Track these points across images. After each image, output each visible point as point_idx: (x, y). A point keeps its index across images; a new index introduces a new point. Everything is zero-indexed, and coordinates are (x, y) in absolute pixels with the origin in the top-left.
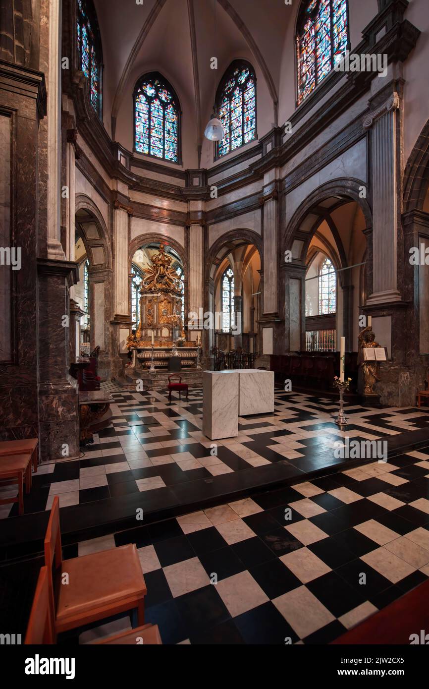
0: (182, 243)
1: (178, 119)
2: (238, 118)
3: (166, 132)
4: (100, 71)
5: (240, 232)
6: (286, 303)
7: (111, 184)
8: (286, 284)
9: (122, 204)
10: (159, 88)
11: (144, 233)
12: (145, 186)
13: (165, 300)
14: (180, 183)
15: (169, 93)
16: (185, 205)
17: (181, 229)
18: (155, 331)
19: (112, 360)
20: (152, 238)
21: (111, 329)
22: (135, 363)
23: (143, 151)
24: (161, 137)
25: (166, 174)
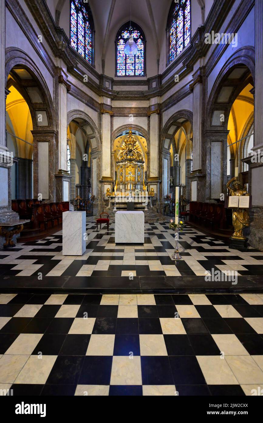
0: (146, 128)
1: (144, 47)
2: (181, 31)
3: (136, 58)
4: (93, 36)
5: (180, 113)
6: (207, 162)
7: (100, 100)
8: (208, 146)
9: (106, 110)
10: (132, 31)
11: (121, 125)
12: (121, 96)
13: (130, 165)
14: (144, 88)
15: (138, 32)
16: (147, 102)
17: (145, 119)
18: (124, 186)
19: (100, 203)
20: (126, 128)
21: (100, 185)
22: (110, 205)
23: (122, 74)
24: (133, 62)
25: (135, 85)
